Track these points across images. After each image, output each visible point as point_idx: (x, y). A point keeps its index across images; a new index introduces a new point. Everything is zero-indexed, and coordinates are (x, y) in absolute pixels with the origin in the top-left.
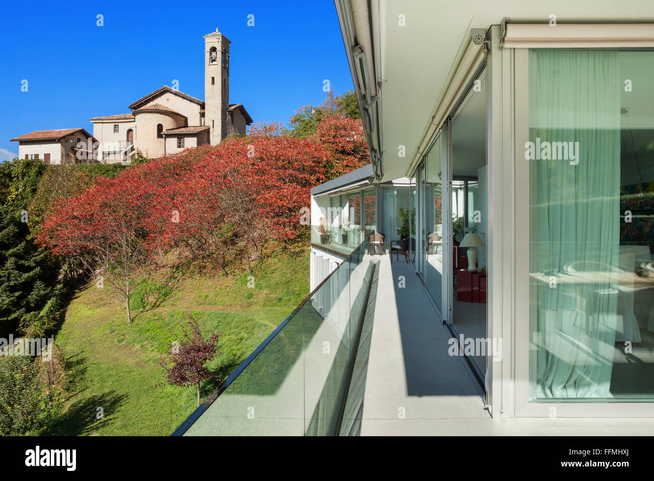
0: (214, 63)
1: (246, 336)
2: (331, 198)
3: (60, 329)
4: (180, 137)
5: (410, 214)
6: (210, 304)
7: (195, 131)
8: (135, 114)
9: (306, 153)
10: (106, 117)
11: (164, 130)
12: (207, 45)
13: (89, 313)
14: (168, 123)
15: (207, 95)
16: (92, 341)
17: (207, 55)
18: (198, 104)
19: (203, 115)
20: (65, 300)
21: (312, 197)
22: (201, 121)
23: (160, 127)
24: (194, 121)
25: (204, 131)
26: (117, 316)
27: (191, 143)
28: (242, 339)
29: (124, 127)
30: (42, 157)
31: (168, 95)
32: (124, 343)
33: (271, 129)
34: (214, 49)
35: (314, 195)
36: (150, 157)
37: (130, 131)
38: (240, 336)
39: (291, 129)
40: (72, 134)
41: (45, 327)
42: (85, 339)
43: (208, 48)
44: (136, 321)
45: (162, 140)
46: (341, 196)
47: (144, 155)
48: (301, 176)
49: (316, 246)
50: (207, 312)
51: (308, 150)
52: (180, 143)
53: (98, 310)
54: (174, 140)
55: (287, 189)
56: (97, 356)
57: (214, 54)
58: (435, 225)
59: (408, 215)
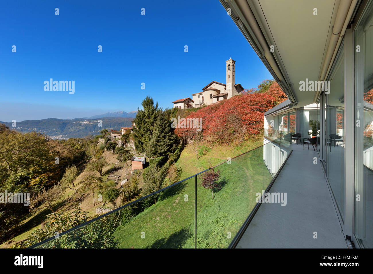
0: (229, 70)
1: (234, 172)
2: (274, 117)
3: (178, 159)
4: (218, 97)
5: (317, 123)
6: (224, 156)
7: (223, 95)
8: (204, 91)
9: (264, 99)
10: (196, 93)
11: (213, 96)
12: (227, 64)
13: (187, 155)
14: (214, 93)
15: (227, 82)
16: (186, 164)
17: (227, 68)
18: (224, 86)
19: (226, 89)
20: (181, 150)
21: (265, 116)
22: (225, 91)
23: (211, 95)
24: (223, 92)
25: (226, 95)
26: (194, 157)
27: (221, 99)
28: (232, 173)
29: (201, 96)
30: (179, 107)
31: (214, 84)
32: (195, 166)
33: (250, 91)
34: (229, 65)
35: (266, 115)
36: (208, 105)
37: (203, 97)
38: (232, 171)
39: (258, 90)
40: (186, 100)
41: (174, 158)
42: (184, 163)
43: (227, 65)
44: (199, 159)
45: (212, 99)
46: (278, 116)
47: (206, 105)
48: (261, 108)
49: (266, 138)
50: (222, 160)
51: (264, 97)
52: (217, 100)
53: (190, 154)
54: (216, 99)
55: (254, 114)
56: (187, 170)
57: (229, 67)
58: (337, 130)
59: (316, 124)
